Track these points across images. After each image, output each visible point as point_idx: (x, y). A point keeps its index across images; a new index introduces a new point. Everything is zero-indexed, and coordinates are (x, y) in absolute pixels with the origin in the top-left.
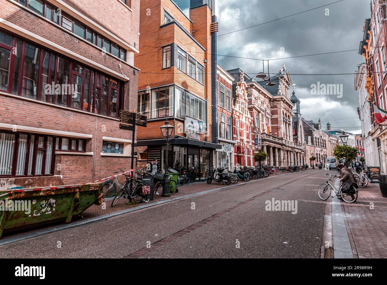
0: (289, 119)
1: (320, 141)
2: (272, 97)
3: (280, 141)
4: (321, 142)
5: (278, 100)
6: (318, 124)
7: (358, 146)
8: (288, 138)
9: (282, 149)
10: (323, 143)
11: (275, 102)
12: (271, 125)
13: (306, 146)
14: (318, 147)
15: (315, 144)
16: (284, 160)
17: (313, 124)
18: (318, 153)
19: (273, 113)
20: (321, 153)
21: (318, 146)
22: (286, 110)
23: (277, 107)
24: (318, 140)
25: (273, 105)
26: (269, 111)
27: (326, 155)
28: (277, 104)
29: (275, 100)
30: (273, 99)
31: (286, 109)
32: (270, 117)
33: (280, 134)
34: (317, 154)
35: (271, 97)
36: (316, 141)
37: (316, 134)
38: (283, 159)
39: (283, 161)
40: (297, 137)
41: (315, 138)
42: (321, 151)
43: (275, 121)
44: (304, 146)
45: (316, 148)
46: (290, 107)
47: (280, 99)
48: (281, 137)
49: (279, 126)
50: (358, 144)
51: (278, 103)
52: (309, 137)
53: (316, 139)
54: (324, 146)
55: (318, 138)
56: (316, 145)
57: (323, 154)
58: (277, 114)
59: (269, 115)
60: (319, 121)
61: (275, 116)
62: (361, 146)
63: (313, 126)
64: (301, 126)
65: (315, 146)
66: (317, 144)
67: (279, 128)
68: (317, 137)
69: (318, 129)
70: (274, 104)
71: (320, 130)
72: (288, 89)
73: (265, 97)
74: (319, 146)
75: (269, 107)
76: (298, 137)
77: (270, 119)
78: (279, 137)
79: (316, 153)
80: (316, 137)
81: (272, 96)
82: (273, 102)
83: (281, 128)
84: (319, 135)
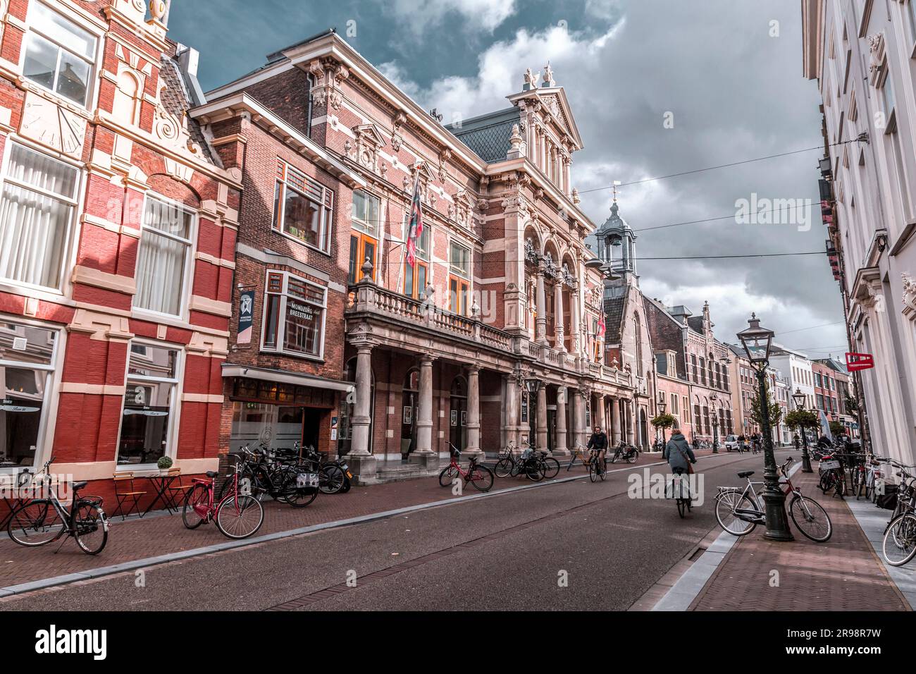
0: (573, 273)
1: (706, 369)
2: (486, 170)
3: (508, 342)
4: (711, 373)
5: (505, 178)
6: (701, 318)
7: (822, 390)
8: (561, 338)
9: (514, 378)
10: (718, 376)
11: (499, 191)
12: (479, 281)
13: (659, 381)
14: (702, 385)
15: (691, 378)
16: (519, 424)
17: (686, 316)
18: (701, 405)
19: (488, 232)
20: (710, 407)
21: (700, 383)
22: (553, 233)
23: (500, 209)
24: (703, 365)
25: (491, 201)
26: (467, 223)
27: (728, 412)
28: (504, 196)
29: (493, 182)
30: (490, 177)
31: (551, 227)
32: (471, 245)
33: (510, 317)
34: (697, 407)
35: (480, 169)
36: (695, 369)
37: (693, 346)
38: (514, 421)
39: (514, 428)
40: (617, 346)
41: (690, 359)
42: (711, 398)
43: (491, 265)
44: (652, 381)
45: (696, 390)
46: (571, 227)
47: (513, 176)
48: (512, 326)
49: (507, 284)
50: (821, 385)
51: (506, 191)
52: (671, 355)
53: (694, 362)
54: (721, 383)
55: (702, 359)
56: (695, 379)
57: (717, 408)
58: (502, 235)
59: (466, 236)
60: (705, 309)
61: (493, 246)
62: (830, 392)
63: (685, 320)
64: (637, 313)
65: (692, 382)
66: (699, 376)
67: (508, 290)
68: (697, 356)
69: (701, 332)
70: (492, 198)
71: (708, 335)
72: (566, 161)
73: (442, 157)
74: (704, 381)
75: (467, 207)
76: (621, 346)
77: (471, 257)
78: (507, 327)
79: (693, 404)
80: (694, 357)
81: (485, 164)
82: (489, 191)
83: (514, 290)
84: (706, 351)
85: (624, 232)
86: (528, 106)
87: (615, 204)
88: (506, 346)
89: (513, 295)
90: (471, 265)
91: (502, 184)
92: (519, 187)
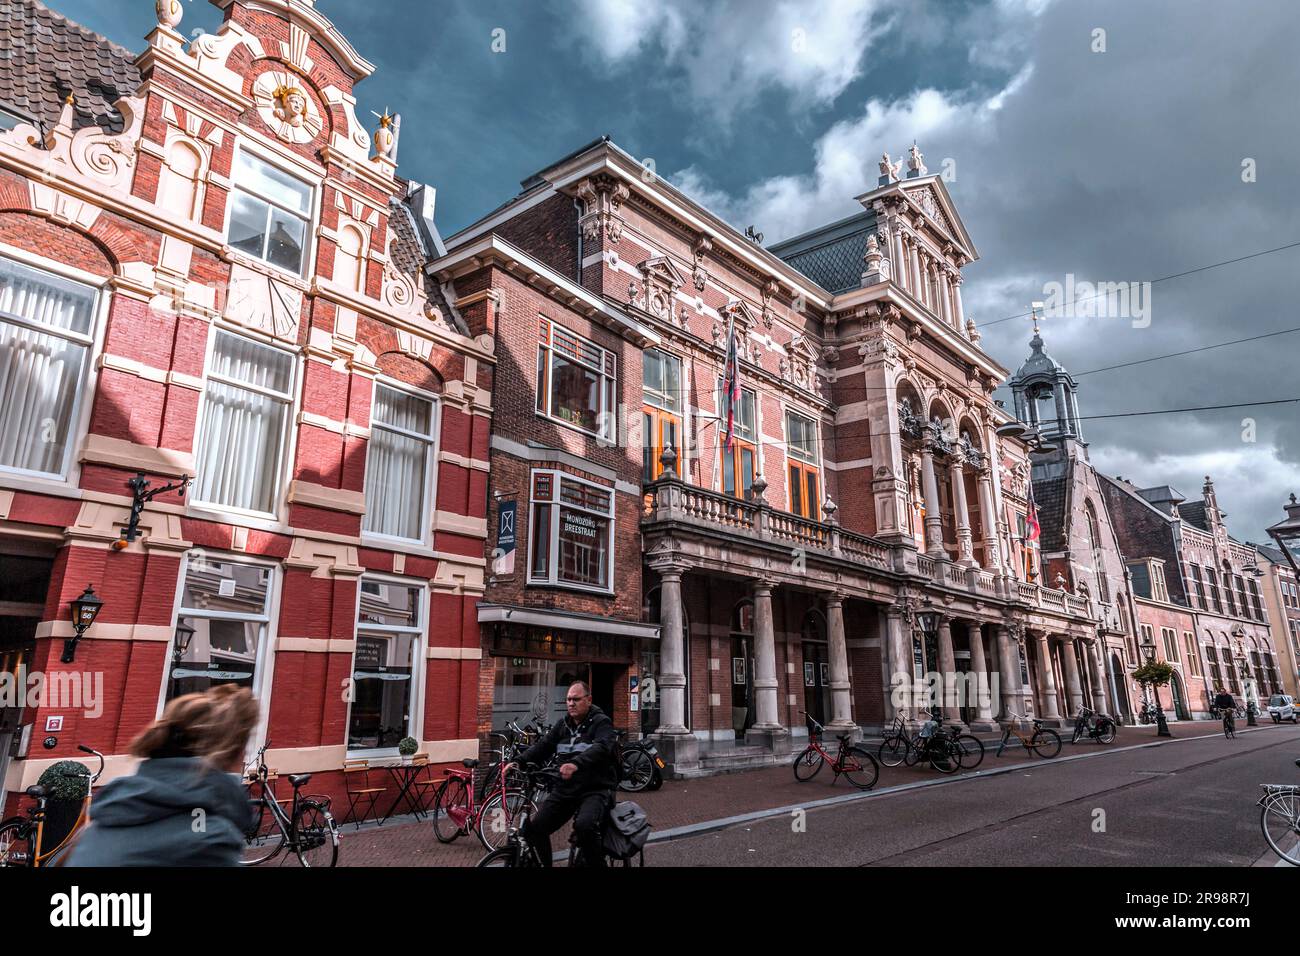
0: (979, 446)
1: (1221, 586)
2: (831, 304)
3: (884, 556)
4: (1230, 594)
5: (860, 314)
6: (1202, 504)
8: (967, 546)
9: (897, 611)
10: (1243, 598)
11: (852, 333)
12: (833, 466)
13: (1138, 609)
14: (1217, 613)
15: (1195, 602)
17: (1175, 502)
18: (1219, 647)
19: (840, 393)
20: (1235, 649)
21: (1211, 610)
22: (941, 388)
23: (858, 359)
24: (1213, 579)
25: (843, 348)
26: (809, 383)
27: (1268, 656)
28: (861, 339)
29: (845, 321)
30: (838, 314)
31: (937, 380)
32: (817, 415)
33: (884, 518)
34: (1211, 651)
35: (823, 304)
36: (1200, 587)
37: (1194, 551)
40: (1061, 555)
41: (1189, 571)
42: (1234, 634)
43: (847, 440)
44: (1127, 608)
45: (1205, 622)
46: (970, 377)
47: (873, 310)
48: (888, 531)
49: (876, 467)
51: (863, 332)
52: (1155, 565)
53: (1198, 576)
54: (1249, 608)
55: (1211, 571)
56: (1203, 603)
57: (1247, 650)
58: (863, 397)
59: (808, 402)
60: (1207, 489)
61: (851, 413)
63: (1174, 509)
64: (1088, 502)
65: (1196, 608)
66: (1209, 598)
67: (878, 477)
68: (1202, 567)
69: (1205, 527)
70: (844, 343)
71: (1218, 532)
72: (953, 279)
73: (765, 292)
74: (1218, 606)
75: (807, 359)
76: (1066, 555)
77: (818, 433)
78: (880, 533)
79: (1203, 645)
80: (1196, 568)
81: (829, 295)
82: (838, 334)
83: (887, 476)
84: (1216, 556)
85: (1055, 377)
86: (888, 207)
87: (1037, 337)
88: (882, 562)
89: (887, 485)
90: (819, 444)
91: (859, 322)
92: (884, 324)
